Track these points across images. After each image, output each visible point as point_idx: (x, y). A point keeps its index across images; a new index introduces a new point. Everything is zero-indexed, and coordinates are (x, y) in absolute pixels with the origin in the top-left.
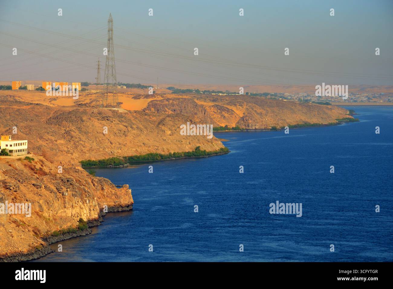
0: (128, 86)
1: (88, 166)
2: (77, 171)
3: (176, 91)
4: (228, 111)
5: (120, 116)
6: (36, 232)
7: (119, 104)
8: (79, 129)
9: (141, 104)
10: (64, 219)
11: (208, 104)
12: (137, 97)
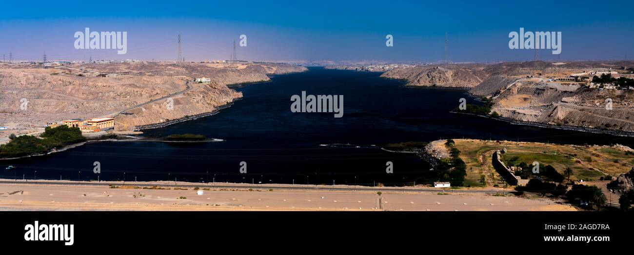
0: (240, 61)
1: (228, 86)
2: (225, 88)
3: (254, 63)
4: (271, 68)
5: (238, 71)
6: (214, 106)
7: (238, 67)
8: (226, 75)
9: (245, 67)
10: (222, 102)
11: (265, 66)
12: (243, 65)
